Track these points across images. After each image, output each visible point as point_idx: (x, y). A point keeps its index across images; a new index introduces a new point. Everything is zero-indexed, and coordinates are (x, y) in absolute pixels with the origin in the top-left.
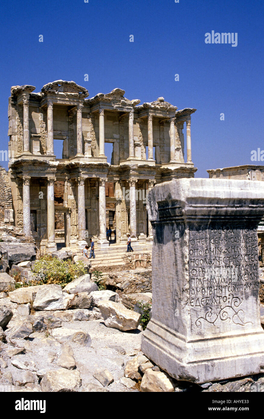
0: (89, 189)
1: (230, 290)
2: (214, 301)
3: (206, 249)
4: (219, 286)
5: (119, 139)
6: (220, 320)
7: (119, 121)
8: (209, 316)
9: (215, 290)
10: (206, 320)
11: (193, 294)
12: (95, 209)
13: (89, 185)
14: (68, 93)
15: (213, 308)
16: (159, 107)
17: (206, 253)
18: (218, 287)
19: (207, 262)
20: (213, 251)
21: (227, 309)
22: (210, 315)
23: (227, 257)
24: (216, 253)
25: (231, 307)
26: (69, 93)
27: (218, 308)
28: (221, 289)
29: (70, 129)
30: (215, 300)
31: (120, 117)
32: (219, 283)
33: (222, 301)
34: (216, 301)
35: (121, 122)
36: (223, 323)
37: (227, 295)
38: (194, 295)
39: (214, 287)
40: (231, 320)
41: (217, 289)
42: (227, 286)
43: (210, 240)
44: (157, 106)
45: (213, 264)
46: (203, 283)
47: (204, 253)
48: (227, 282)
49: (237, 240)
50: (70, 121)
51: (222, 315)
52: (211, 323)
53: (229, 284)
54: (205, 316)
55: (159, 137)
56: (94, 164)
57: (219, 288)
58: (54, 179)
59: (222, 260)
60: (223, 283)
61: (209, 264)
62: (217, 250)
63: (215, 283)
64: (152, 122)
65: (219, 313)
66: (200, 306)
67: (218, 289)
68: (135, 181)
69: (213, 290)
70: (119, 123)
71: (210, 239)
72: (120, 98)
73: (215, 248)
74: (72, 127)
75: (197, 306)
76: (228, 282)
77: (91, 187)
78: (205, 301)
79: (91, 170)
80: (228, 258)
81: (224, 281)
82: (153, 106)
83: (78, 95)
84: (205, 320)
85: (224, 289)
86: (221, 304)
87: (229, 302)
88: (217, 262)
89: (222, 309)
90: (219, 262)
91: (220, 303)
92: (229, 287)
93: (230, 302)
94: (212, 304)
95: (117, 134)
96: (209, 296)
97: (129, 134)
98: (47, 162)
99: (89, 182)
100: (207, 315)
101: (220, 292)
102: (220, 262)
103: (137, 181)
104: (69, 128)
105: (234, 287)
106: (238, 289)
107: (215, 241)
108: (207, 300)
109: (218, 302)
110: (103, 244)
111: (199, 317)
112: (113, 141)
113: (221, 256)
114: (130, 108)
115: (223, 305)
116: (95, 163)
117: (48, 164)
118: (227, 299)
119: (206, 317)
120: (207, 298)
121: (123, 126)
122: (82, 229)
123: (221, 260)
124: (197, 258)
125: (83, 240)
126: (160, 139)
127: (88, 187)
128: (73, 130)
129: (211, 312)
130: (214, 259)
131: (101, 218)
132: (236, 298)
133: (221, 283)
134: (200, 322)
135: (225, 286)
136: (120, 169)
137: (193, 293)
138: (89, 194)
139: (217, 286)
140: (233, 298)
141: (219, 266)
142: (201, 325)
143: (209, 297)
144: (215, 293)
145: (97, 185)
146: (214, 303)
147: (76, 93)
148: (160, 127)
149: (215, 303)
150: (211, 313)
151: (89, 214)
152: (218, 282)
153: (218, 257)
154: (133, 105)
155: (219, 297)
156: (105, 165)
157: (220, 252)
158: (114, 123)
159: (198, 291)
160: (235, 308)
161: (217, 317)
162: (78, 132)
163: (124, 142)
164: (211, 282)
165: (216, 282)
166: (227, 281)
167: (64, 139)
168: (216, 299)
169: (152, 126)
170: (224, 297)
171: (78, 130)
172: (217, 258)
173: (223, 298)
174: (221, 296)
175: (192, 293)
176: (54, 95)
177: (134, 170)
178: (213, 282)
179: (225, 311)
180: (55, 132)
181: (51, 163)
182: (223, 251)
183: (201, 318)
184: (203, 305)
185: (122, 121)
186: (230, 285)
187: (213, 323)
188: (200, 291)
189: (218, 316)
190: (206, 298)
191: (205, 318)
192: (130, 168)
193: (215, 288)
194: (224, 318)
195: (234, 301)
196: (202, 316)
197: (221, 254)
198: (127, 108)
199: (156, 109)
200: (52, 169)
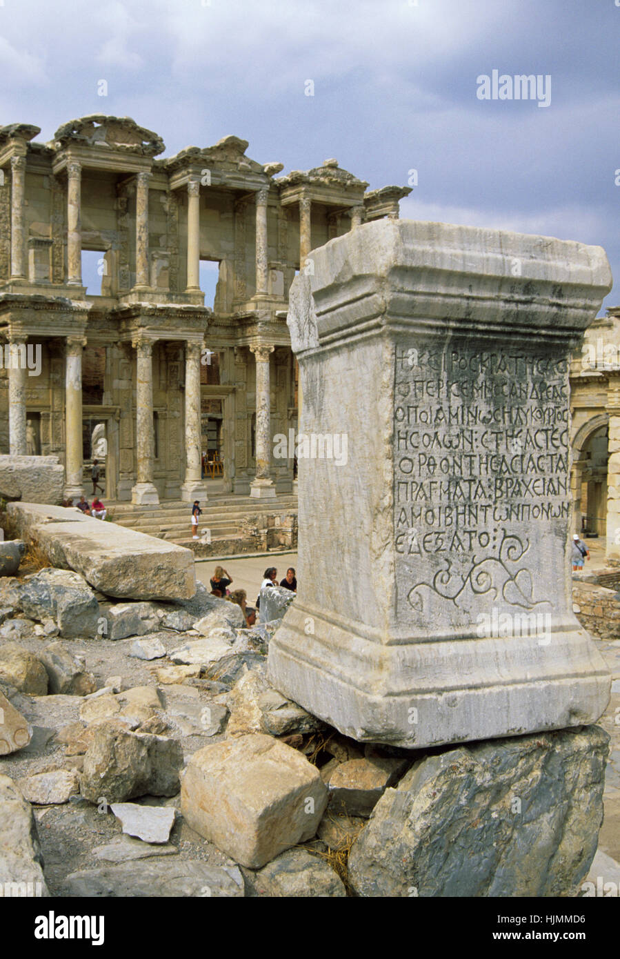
0: (164, 366)
1: (497, 518)
2: (456, 543)
3: (438, 407)
4: (469, 506)
5: (234, 253)
6: (471, 593)
7: (235, 211)
8: (442, 581)
9: (458, 514)
10: (435, 589)
11: (403, 523)
12: (176, 413)
13: (163, 357)
14: (116, 144)
15: (453, 561)
16: (326, 181)
17: (437, 417)
18: (467, 508)
19: (439, 443)
20: (457, 414)
21: (491, 566)
22: (445, 578)
23: (492, 433)
24: (463, 420)
25: (500, 560)
26: (119, 145)
27: (467, 560)
28: (474, 511)
29: (121, 227)
30: (459, 539)
31: (236, 203)
32: (469, 498)
33: (475, 542)
34: (460, 543)
35: (237, 214)
36: (479, 601)
37: (491, 531)
38: (405, 523)
39: (457, 507)
40: (499, 594)
41: (464, 513)
42: (489, 506)
43: (449, 387)
44: (322, 179)
45: (457, 447)
46: (428, 495)
47: (434, 417)
48: (490, 496)
49: (518, 391)
50: (120, 207)
51: (477, 580)
52: (447, 598)
53: (495, 502)
54: (432, 581)
56: (173, 308)
57: (470, 511)
58: (83, 341)
59: (479, 439)
60: (480, 497)
61: (446, 446)
62: (466, 412)
63: (459, 498)
64: (309, 214)
65: (469, 575)
66: (420, 552)
67: (467, 512)
68: (269, 350)
69: (454, 513)
70: (234, 215)
71: (450, 383)
72: (238, 158)
73: (463, 407)
74: (125, 221)
75: (413, 553)
76: (493, 497)
77: (167, 361)
78: (434, 542)
79: (168, 321)
80: (494, 436)
81: (483, 492)
82: (312, 179)
83: (139, 148)
84: (432, 591)
85: (481, 514)
86: (475, 552)
87: (494, 547)
88: (466, 443)
89: (475, 565)
90: (471, 443)
91: (471, 548)
92: (496, 508)
93: (498, 548)
94: (451, 549)
95: (229, 242)
96: (443, 528)
97: (257, 241)
98: (67, 303)
99: (162, 351)
100: (438, 578)
101: (473, 520)
102: (474, 445)
103: (273, 350)
104: (118, 225)
105: (507, 509)
106: (517, 515)
107: (460, 388)
108: (438, 538)
109: (466, 545)
110: (194, 491)
111: (418, 581)
112: (219, 258)
113: (475, 428)
114: (260, 183)
115: (479, 554)
116: (178, 306)
117: (67, 306)
118: (489, 539)
119: (434, 583)
120: (439, 533)
121: (243, 224)
122: (147, 458)
123: (476, 440)
124: (416, 430)
125: (148, 482)
127: (160, 361)
128: (126, 229)
129: (447, 570)
130: (458, 435)
131: (189, 432)
132: (512, 539)
133: (475, 498)
134: (420, 595)
135: (486, 507)
136: (234, 320)
137: (403, 520)
138: (163, 377)
139: (465, 506)
140: (505, 537)
141: (471, 453)
142: (422, 601)
143: (444, 532)
144: (461, 522)
145: (181, 358)
146: (457, 549)
147: (135, 145)
148: (328, 228)
149: (460, 548)
150: (449, 574)
151: (161, 422)
152: (466, 495)
153: (468, 430)
154: (267, 175)
155: (470, 532)
156: (201, 313)
157: (475, 418)
158: (223, 216)
159: (416, 514)
160: (509, 563)
161: (462, 583)
162: (138, 234)
163: (244, 260)
164: (449, 494)
165: (462, 494)
166: (491, 493)
167: (106, 251)
168: (461, 538)
169: (309, 224)
170: (482, 534)
171: (138, 229)
172: (467, 434)
173: (480, 537)
174: (475, 532)
175: (400, 520)
176: (84, 147)
177: (266, 323)
178: (455, 493)
179: (485, 569)
180: (86, 233)
181: (75, 304)
182: (481, 417)
183: (423, 583)
184: (427, 551)
185: (240, 210)
186: (498, 504)
187: (453, 599)
188: (420, 515)
189: (465, 582)
190: (436, 533)
191: (432, 585)
192: (257, 318)
193: (461, 509)
194: (482, 588)
195: (509, 546)
196: (425, 579)
197: (476, 423)
198: (253, 182)
199: (320, 185)
200: (76, 318)
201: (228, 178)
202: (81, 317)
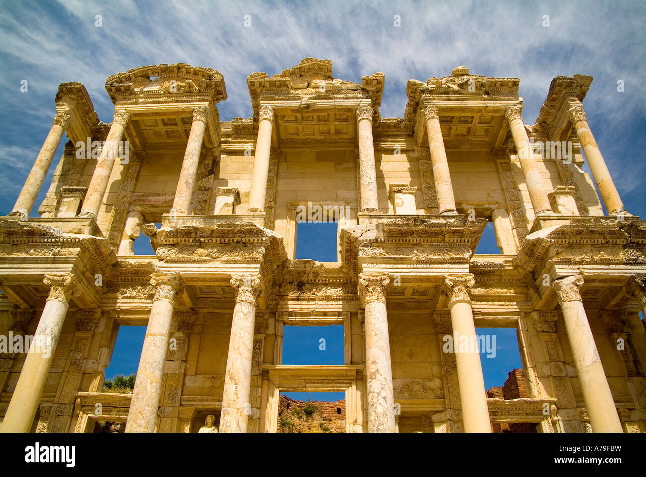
16: (455, 87)
29: (200, 187)
55: (499, 187)
68: (380, 283)
103: (386, 284)
114: (357, 98)
126: (503, 190)
148: (495, 161)
158: (339, 167)
176: (131, 96)
177: (368, 243)
192: (356, 239)
198: (346, 98)
199: (447, 91)
200: (65, 251)
201: (310, 99)
202: (71, 249)
